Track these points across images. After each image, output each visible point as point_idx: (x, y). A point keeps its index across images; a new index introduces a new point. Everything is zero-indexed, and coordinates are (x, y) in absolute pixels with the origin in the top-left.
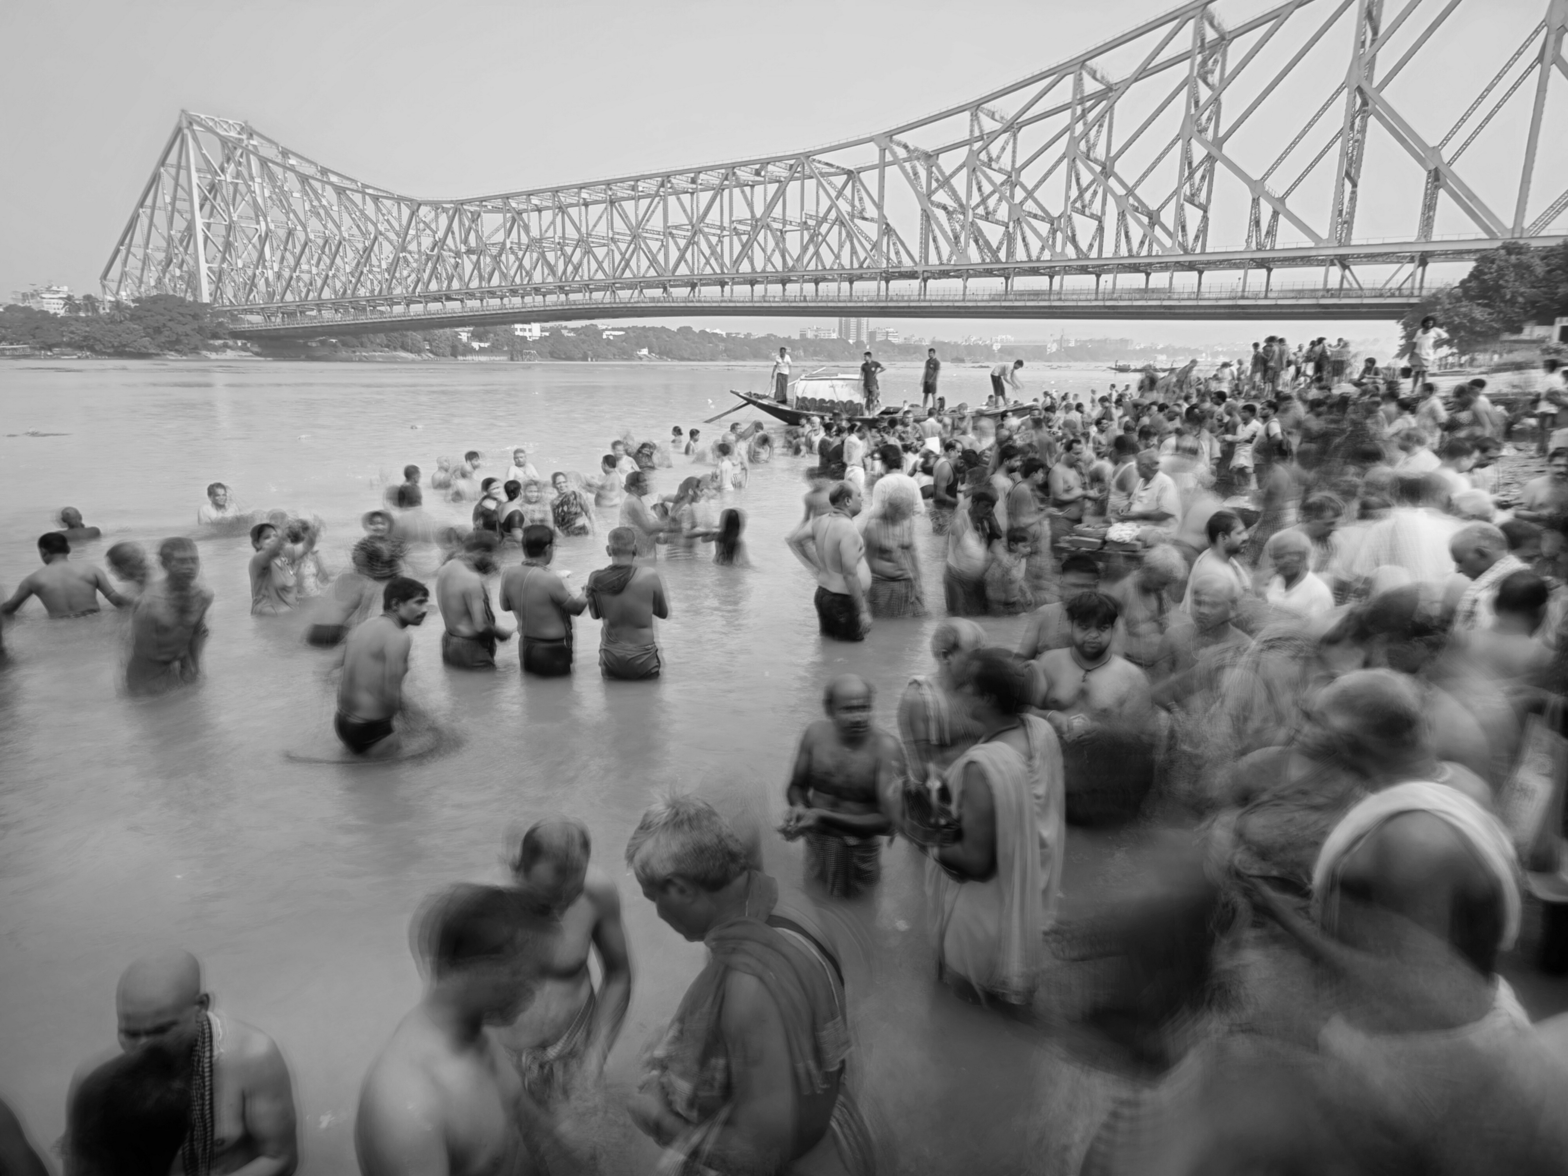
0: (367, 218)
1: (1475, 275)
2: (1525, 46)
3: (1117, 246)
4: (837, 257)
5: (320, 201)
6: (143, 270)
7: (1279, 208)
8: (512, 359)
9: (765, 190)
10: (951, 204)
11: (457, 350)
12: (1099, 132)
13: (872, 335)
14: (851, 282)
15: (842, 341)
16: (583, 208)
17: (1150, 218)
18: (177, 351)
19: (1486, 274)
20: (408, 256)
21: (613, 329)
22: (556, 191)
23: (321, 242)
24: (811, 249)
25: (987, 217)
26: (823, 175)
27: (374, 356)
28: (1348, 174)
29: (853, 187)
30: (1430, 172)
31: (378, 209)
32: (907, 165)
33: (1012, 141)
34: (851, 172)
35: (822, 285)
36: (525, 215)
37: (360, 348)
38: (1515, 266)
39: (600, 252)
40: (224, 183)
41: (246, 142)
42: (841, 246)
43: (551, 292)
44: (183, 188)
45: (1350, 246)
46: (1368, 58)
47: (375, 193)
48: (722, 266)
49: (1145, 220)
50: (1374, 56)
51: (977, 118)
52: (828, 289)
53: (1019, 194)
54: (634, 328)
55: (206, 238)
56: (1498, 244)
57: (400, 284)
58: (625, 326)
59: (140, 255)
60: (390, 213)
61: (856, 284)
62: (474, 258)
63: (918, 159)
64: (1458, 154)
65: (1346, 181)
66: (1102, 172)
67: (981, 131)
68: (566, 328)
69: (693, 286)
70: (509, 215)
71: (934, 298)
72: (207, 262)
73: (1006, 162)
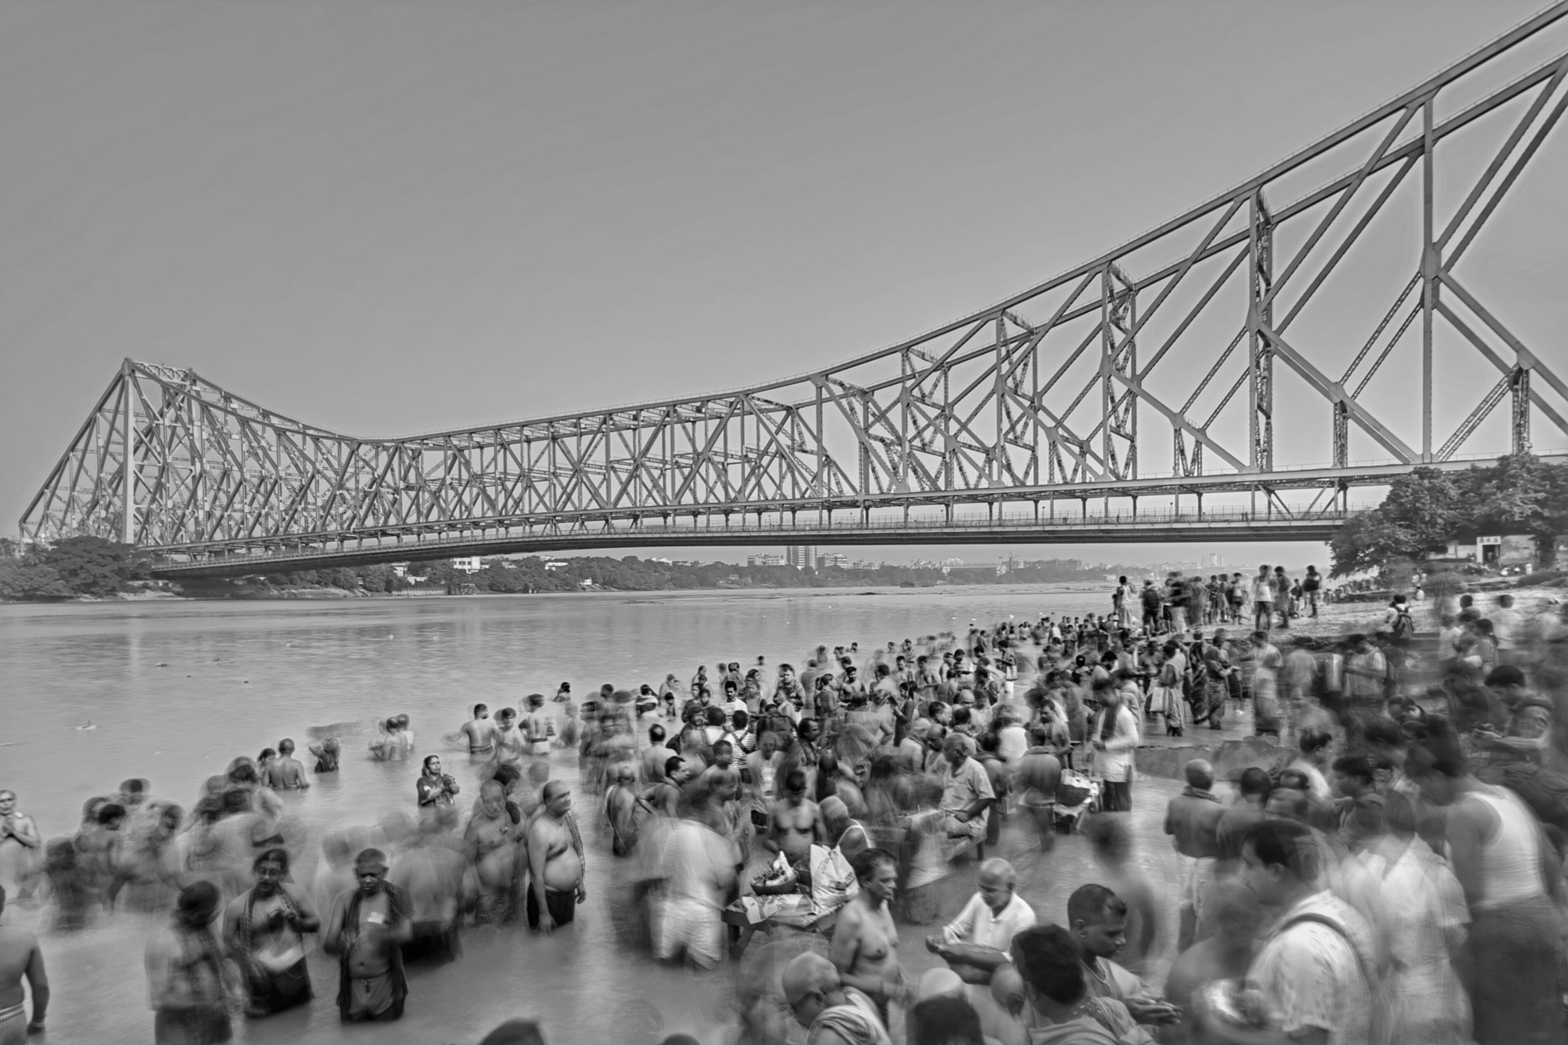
0: (306, 458)
1: (1393, 498)
2: (1406, 294)
3: (1051, 474)
4: (779, 487)
5: (258, 442)
6: (66, 512)
7: (1201, 439)
8: (449, 593)
9: (706, 426)
10: (888, 436)
11: (391, 585)
12: (1024, 370)
13: (821, 561)
14: (794, 512)
15: (790, 568)
16: (525, 444)
17: (1081, 448)
18: (92, 593)
19: (1402, 497)
20: (345, 493)
21: (557, 561)
22: (498, 429)
23: (256, 481)
24: (753, 481)
25: (923, 448)
26: (762, 411)
27: (304, 593)
28: (1260, 407)
29: (793, 422)
30: (1336, 404)
31: (318, 448)
32: (844, 402)
33: (943, 379)
34: (791, 408)
35: (765, 515)
36: (466, 452)
37: (289, 586)
38: (1428, 489)
39: (542, 487)
40: (161, 427)
41: (188, 388)
42: (782, 478)
43: (491, 526)
44: (118, 432)
45: (1272, 472)
46: (1264, 306)
47: (316, 433)
48: (664, 498)
49: (1076, 450)
50: (1270, 304)
51: (909, 359)
52: (771, 518)
53: (954, 427)
54: (578, 559)
55: (138, 480)
56: (1410, 469)
57: (335, 521)
58: (568, 557)
59: (66, 497)
60: (329, 452)
61: (799, 514)
62: (413, 494)
63: (854, 395)
64: (1360, 388)
65: (1260, 413)
66: (1030, 406)
67: (913, 370)
68: (507, 560)
69: (636, 518)
70: (450, 452)
71: (876, 526)
72: (135, 503)
73: (938, 397)
